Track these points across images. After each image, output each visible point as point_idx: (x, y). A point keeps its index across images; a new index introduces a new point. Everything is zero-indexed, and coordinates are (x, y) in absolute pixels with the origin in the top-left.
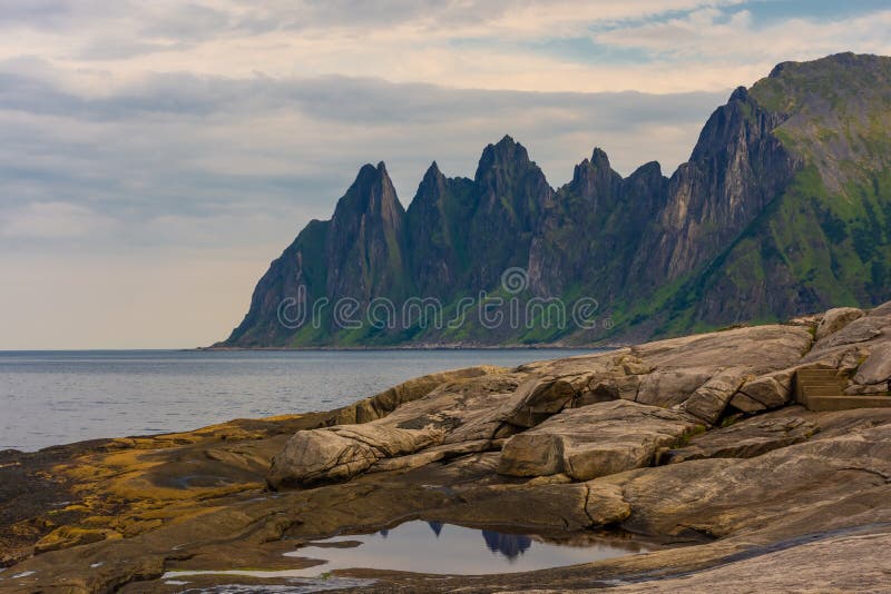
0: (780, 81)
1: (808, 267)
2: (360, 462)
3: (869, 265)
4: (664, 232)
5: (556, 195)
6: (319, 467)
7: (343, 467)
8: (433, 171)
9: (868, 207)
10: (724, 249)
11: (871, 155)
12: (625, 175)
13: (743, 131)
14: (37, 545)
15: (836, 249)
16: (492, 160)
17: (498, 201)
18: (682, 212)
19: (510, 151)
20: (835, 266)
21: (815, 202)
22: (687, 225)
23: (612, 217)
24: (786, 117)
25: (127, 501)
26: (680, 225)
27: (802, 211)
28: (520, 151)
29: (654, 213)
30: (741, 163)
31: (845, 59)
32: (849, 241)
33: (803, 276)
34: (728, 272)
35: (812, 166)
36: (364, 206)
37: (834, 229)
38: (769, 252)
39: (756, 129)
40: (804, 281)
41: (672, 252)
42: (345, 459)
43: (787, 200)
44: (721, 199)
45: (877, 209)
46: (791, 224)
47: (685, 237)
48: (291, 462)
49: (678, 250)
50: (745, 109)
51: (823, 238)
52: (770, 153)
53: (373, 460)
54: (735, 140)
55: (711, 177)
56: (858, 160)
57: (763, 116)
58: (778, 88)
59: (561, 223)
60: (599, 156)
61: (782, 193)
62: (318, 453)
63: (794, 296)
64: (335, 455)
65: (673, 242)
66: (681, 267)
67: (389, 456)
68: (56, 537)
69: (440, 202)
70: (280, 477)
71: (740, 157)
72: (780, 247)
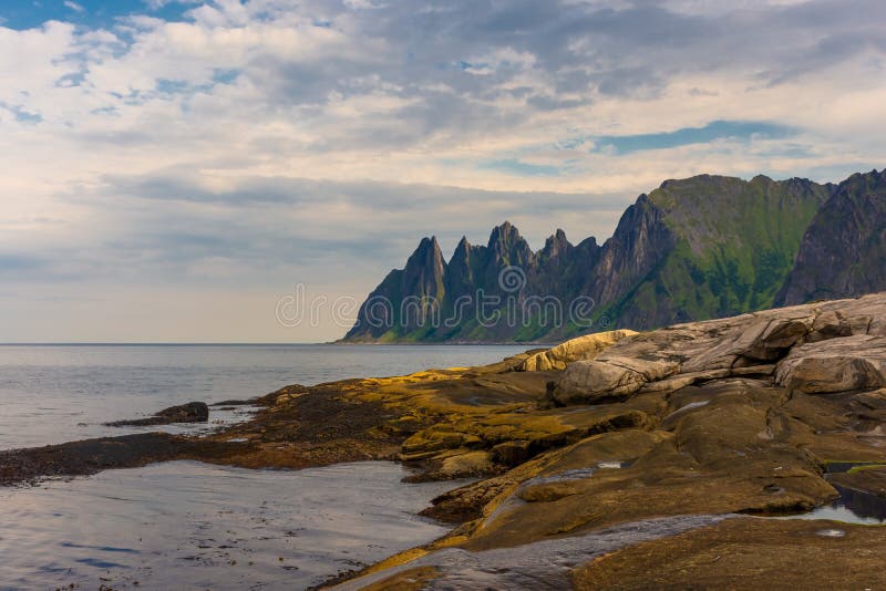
0: (667, 191)
1: (683, 298)
2: (634, 385)
3: (718, 298)
4: (598, 277)
5: (535, 257)
6: (601, 388)
7: (625, 388)
8: (463, 243)
9: (718, 263)
10: (633, 288)
11: (720, 233)
12: (575, 244)
13: (644, 219)
14: (404, 445)
15: (699, 288)
16: (498, 236)
17: (501, 259)
18: (609, 266)
19: (509, 229)
20: (699, 298)
21: (687, 261)
22: (612, 274)
23: (567, 269)
24: (669, 212)
25: (441, 415)
26: (607, 274)
27: (679, 266)
28: (514, 230)
29: (592, 266)
30: (643, 239)
31: (704, 177)
32: (706, 284)
33: (680, 304)
34: (636, 301)
35: (685, 240)
36: (423, 262)
37: (697, 276)
38: (660, 290)
39: (652, 218)
40: (680, 307)
41: (603, 289)
42: (624, 382)
43: (671, 261)
44: (631, 258)
45: (723, 265)
46: (673, 274)
47: (610, 281)
48: (576, 385)
49: (606, 288)
50: (646, 207)
51: (692, 282)
52: (660, 233)
53: (641, 383)
54: (641, 224)
55: (626, 245)
56: (712, 236)
57: (655, 210)
58: (665, 195)
59: (538, 272)
60: (560, 233)
61: (667, 255)
62: (601, 377)
63: (674, 315)
64: (616, 378)
65: (603, 283)
66: (608, 298)
67: (649, 381)
68: (420, 439)
69: (467, 260)
70: (568, 396)
71: (643, 234)
72: (667, 287)
